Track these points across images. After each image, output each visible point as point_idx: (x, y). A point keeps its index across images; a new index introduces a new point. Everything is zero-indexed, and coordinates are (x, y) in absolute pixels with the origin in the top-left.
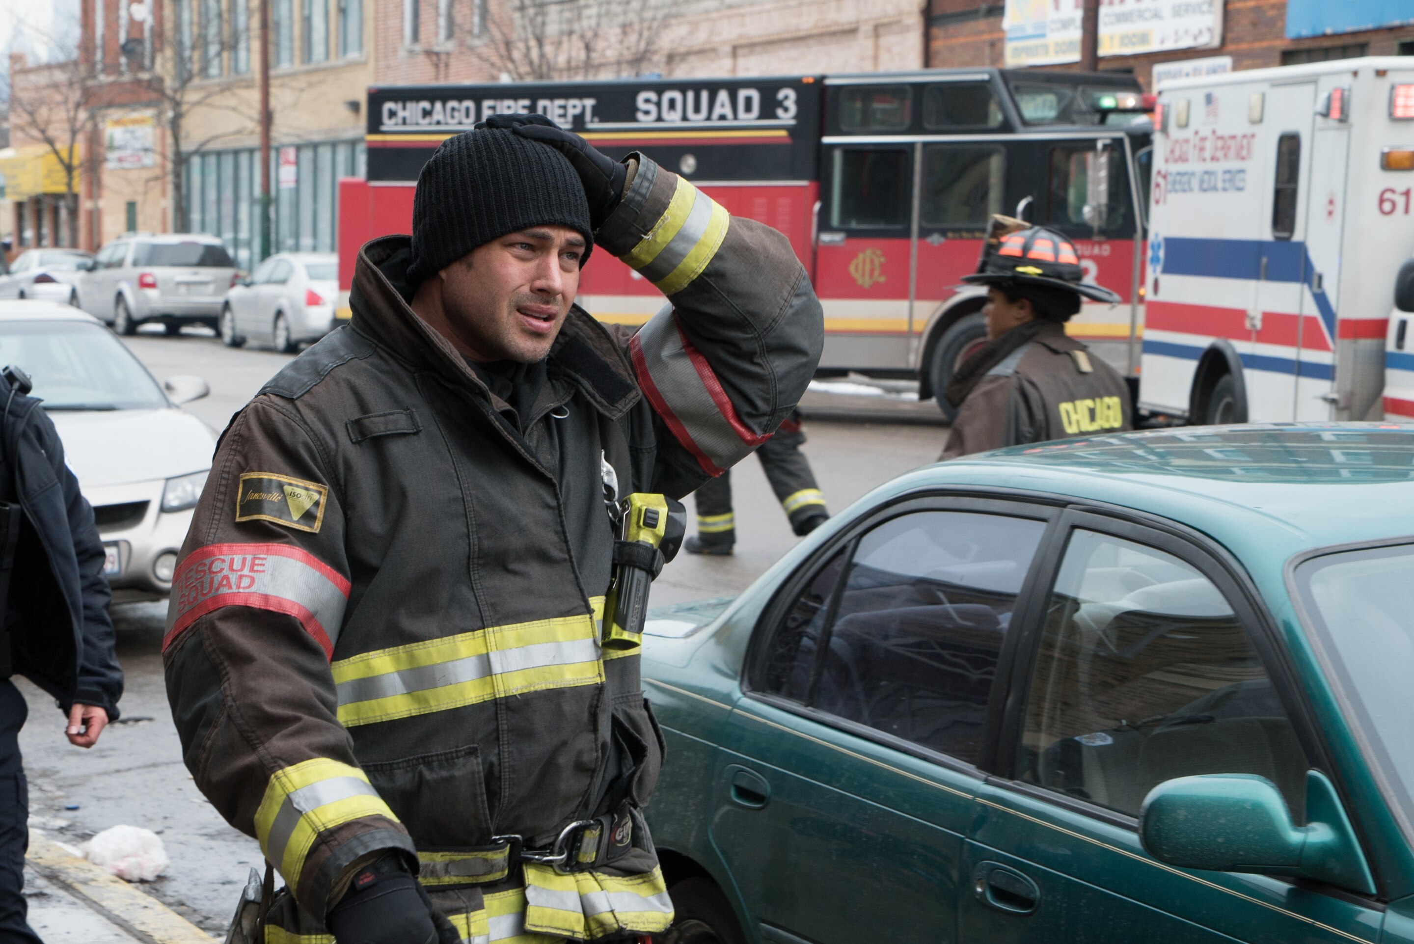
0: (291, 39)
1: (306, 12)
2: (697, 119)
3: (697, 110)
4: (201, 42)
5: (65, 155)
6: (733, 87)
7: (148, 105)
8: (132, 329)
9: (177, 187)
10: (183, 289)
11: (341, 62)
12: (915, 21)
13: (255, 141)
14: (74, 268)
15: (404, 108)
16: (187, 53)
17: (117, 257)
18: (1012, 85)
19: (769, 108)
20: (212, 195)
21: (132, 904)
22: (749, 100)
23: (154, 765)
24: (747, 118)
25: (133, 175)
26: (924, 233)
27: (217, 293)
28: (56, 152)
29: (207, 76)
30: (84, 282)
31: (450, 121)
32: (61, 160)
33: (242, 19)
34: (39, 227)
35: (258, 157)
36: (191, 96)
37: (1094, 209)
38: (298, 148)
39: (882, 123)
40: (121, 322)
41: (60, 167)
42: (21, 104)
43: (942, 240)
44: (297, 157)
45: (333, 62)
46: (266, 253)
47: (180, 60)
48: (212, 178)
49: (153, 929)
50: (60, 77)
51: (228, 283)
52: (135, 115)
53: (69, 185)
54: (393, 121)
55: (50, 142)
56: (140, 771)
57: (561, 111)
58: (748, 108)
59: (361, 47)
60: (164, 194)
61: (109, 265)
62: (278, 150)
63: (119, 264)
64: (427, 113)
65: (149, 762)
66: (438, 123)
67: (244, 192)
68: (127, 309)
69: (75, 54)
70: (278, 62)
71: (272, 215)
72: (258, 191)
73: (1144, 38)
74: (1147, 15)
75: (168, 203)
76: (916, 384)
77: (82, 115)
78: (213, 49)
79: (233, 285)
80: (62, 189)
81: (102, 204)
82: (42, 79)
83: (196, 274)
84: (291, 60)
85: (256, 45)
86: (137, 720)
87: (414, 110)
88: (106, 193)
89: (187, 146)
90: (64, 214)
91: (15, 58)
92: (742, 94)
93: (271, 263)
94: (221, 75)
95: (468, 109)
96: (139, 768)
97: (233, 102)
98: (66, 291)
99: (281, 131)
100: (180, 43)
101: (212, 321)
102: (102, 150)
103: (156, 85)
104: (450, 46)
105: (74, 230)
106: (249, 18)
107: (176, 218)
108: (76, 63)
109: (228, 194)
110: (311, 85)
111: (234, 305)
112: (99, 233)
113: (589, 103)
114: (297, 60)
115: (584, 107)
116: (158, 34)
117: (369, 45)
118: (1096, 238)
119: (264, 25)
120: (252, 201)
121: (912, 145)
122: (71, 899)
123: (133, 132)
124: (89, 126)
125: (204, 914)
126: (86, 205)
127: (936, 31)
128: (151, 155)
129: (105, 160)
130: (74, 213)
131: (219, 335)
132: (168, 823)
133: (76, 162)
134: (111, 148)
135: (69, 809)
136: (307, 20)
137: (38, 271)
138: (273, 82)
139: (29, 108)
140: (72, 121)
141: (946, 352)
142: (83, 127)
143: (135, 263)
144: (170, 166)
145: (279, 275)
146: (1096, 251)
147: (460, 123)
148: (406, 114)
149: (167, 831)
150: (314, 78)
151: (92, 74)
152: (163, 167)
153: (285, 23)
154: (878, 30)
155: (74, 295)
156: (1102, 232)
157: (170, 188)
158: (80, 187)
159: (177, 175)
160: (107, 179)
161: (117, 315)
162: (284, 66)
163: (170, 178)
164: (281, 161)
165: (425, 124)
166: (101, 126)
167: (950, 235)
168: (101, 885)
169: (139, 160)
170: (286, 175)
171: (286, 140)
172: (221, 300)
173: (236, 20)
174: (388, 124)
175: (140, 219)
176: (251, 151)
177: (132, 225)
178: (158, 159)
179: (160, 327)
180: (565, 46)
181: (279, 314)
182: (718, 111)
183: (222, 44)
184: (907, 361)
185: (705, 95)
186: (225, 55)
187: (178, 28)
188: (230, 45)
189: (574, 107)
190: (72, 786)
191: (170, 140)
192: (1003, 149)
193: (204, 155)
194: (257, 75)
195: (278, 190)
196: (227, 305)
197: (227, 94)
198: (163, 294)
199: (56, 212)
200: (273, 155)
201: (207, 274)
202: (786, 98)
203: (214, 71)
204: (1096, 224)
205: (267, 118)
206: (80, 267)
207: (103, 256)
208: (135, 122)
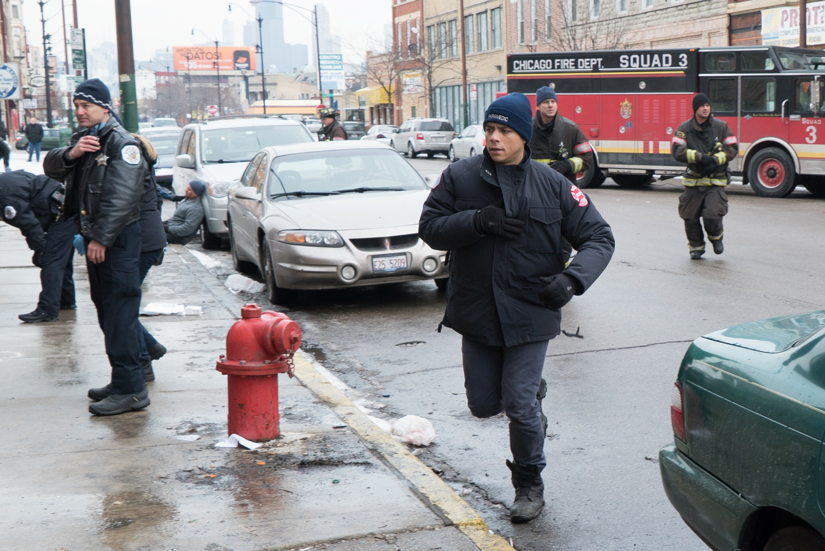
0: (474, 42)
1: (479, 32)
2: (646, 67)
3: (645, 63)
4: (439, 43)
5: (387, 89)
6: (660, 53)
7: (419, 68)
8: (415, 155)
9: (431, 100)
10: (434, 140)
11: (493, 50)
12: (725, 31)
13: (460, 82)
14: (392, 132)
15: (522, 63)
16: (433, 48)
17: (408, 128)
18: (777, 53)
19: (676, 62)
20: (444, 104)
21: (417, 472)
22: (667, 58)
23: (426, 370)
24: (666, 66)
25: (414, 96)
26: (743, 114)
27: (447, 141)
28: (384, 88)
29: (441, 57)
30: (396, 137)
31: (542, 68)
32: (386, 90)
33: (454, 34)
34: (379, 118)
35: (462, 89)
36: (435, 65)
37: (814, 104)
38: (477, 84)
39: (722, 69)
40: (410, 153)
41: (386, 94)
42: (371, 70)
43: (751, 117)
44: (477, 88)
45: (490, 50)
46: (466, 125)
47: (431, 51)
48: (444, 98)
49: (429, 492)
50: (385, 59)
51: (452, 137)
52: (414, 73)
53: (389, 100)
54: (518, 68)
55: (382, 84)
56: (420, 373)
57: (588, 63)
58: (667, 62)
59: (501, 44)
60: (426, 104)
61: (405, 131)
62: (469, 85)
63: (409, 130)
64: (532, 65)
65: (424, 369)
66: (537, 69)
67: (457, 103)
68: (412, 148)
69: (391, 50)
70: (469, 51)
71: (468, 110)
72: (462, 102)
73: (819, 39)
74: (819, 29)
75: (428, 107)
76: (741, 178)
77: (394, 73)
78: (443, 46)
79: (453, 138)
80: (387, 102)
81: (402, 107)
82: (378, 60)
83: (439, 133)
84: (474, 51)
85: (460, 44)
86: (418, 343)
87: (526, 64)
88: (403, 103)
89: (434, 85)
90: (388, 111)
91: (369, 53)
92: (664, 56)
93: (468, 128)
94: (446, 57)
95: (549, 63)
96: (419, 371)
97: (451, 66)
98: (389, 141)
99: (470, 79)
100: (431, 44)
101: (446, 152)
102: (402, 86)
103: (422, 61)
104: (536, 43)
105: (392, 118)
106: (457, 34)
107: (430, 112)
108: (391, 53)
109: (450, 103)
110: (481, 60)
111: (454, 146)
112: (402, 119)
113: (600, 60)
114: (476, 50)
115: (598, 62)
116: (422, 40)
117: (504, 44)
118: (815, 117)
119: (463, 35)
120: (460, 106)
121: (737, 77)
122: (383, 466)
123: (413, 79)
124: (397, 78)
125: (456, 471)
126: (396, 108)
127: (733, 36)
128: (420, 87)
129: (403, 90)
130: (392, 111)
131: (449, 158)
132: (435, 407)
133: (392, 91)
134: (406, 85)
135: (384, 396)
136: (480, 35)
137: (378, 133)
138: (467, 58)
139: (374, 71)
140: (390, 76)
141: (754, 164)
142: (394, 78)
143: (415, 130)
144: (428, 92)
145: (471, 134)
146: (815, 122)
147: (546, 69)
148: (523, 65)
149: (434, 412)
150: (483, 57)
151: (397, 58)
152: (425, 92)
153: (471, 36)
154: (710, 35)
155: (392, 142)
156: (818, 114)
157: (428, 100)
158: (394, 101)
159: (431, 95)
160: (404, 98)
161: (409, 150)
162: (471, 52)
163: (428, 96)
164: (471, 90)
165: (531, 69)
166: (401, 77)
167: (754, 115)
168: (400, 457)
169: (416, 90)
170: (473, 95)
171: (473, 81)
172: (449, 144)
173: (452, 34)
174: (516, 70)
175: (417, 112)
176: (459, 86)
177: (414, 115)
178: (423, 89)
179: (426, 155)
180: (584, 42)
181: (472, 149)
182: (654, 63)
183: (447, 44)
184: (738, 169)
185: (648, 56)
186: (448, 48)
187: (430, 39)
188: (450, 45)
189: (594, 61)
190: (386, 382)
191: (427, 82)
192: (775, 79)
193: (441, 88)
194: (461, 56)
195: (470, 101)
196: (451, 145)
197: (449, 63)
198: (426, 142)
199: (385, 110)
200: (468, 87)
201: (443, 133)
202: (683, 57)
203: (444, 55)
204: (815, 111)
205: (465, 73)
206: (394, 131)
207: (403, 127)
208: (414, 75)
